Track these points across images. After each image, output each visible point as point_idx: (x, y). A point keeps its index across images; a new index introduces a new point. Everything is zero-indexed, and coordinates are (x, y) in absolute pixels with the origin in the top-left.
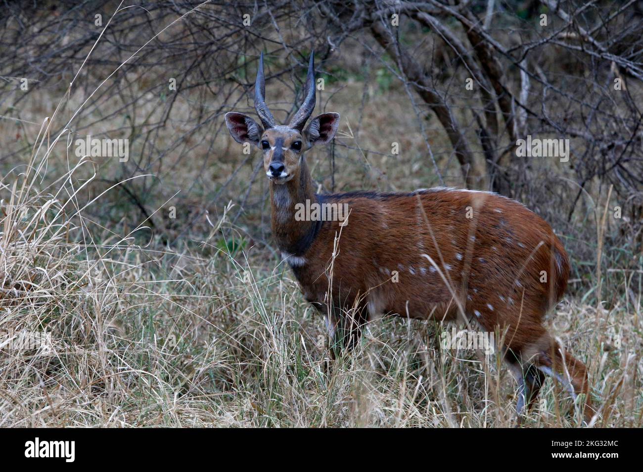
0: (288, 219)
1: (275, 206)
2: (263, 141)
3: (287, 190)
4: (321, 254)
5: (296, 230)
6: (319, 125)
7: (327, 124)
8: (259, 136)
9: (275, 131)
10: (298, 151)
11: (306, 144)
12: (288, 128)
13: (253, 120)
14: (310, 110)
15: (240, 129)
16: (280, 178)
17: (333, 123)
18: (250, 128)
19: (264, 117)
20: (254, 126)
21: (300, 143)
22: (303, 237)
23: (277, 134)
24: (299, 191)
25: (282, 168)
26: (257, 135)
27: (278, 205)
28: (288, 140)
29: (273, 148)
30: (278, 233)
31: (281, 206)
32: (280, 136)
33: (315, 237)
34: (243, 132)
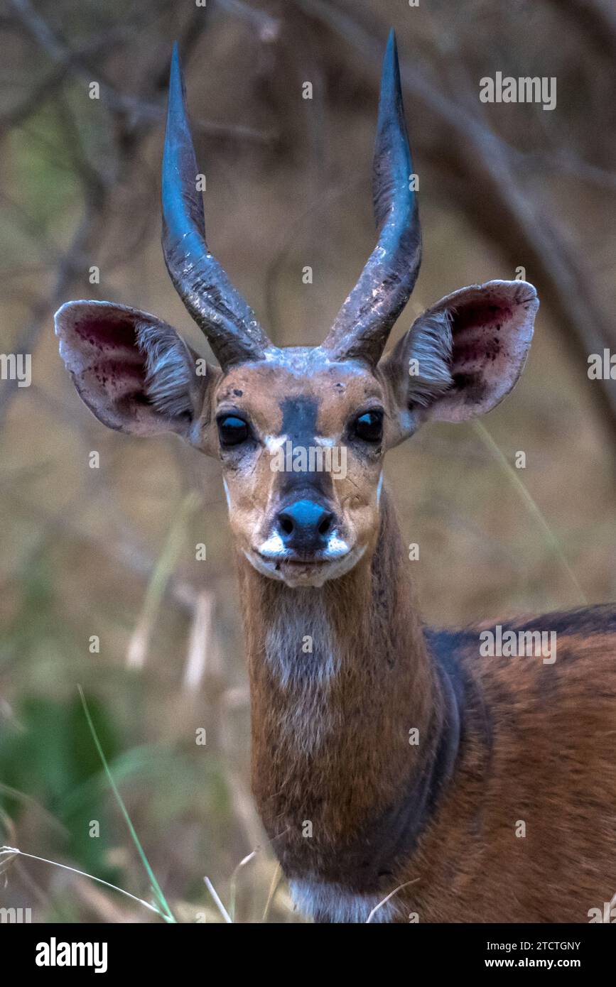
0: (328, 740)
1: (272, 684)
2: (221, 418)
3: (321, 616)
4: (461, 880)
5: (358, 781)
6: (447, 338)
7: (480, 333)
8: (195, 396)
9: (271, 373)
10: (371, 451)
11: (398, 421)
12: (323, 355)
13: (170, 329)
14: (404, 278)
15: (116, 368)
16: (323, 562)
17: (507, 325)
18: (157, 366)
19: (216, 317)
20: (172, 356)
21: (377, 414)
22: (390, 809)
23: (279, 381)
24: (370, 618)
25: (326, 524)
26: (185, 394)
27: (284, 682)
28: (331, 404)
29: (274, 444)
30: (282, 799)
31: (297, 684)
32: (296, 391)
33: (431, 807)
34: (126, 384)
